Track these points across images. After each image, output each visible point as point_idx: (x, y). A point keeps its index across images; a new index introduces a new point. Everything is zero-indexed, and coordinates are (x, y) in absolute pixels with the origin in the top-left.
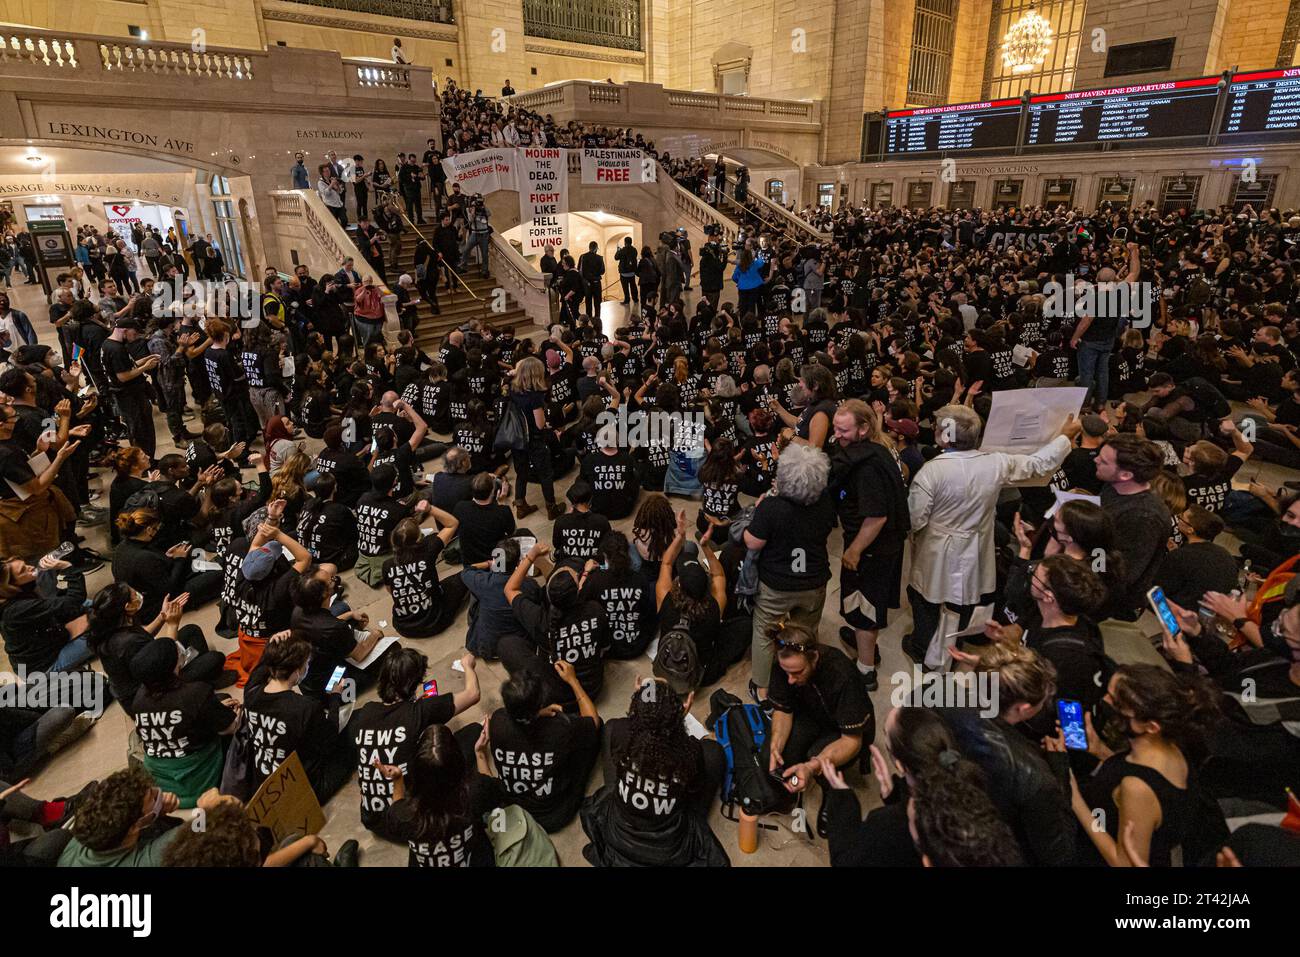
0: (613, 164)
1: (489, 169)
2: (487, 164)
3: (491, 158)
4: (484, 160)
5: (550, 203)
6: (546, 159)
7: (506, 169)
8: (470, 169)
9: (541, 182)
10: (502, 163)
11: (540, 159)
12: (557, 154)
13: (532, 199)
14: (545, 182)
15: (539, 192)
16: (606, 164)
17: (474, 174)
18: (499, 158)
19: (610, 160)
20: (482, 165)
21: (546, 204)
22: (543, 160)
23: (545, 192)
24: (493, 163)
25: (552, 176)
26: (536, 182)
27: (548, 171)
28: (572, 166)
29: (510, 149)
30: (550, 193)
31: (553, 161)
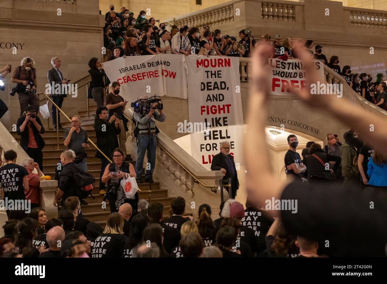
0: (289, 75)
1: (155, 74)
2: (153, 69)
3: (158, 63)
4: (150, 64)
5: (222, 115)
6: (217, 68)
7: (173, 75)
8: (135, 72)
9: (211, 93)
10: (169, 69)
11: (210, 68)
12: (228, 63)
13: (202, 111)
14: (216, 92)
15: (210, 104)
16: (283, 74)
17: (138, 77)
18: (167, 63)
19: (286, 70)
20: (147, 69)
21: (217, 115)
22: (213, 70)
23: (216, 103)
24: (160, 68)
25: (224, 86)
26: (206, 92)
27: (218, 81)
28: (244, 75)
29: (177, 56)
30: (221, 104)
31: (224, 70)
